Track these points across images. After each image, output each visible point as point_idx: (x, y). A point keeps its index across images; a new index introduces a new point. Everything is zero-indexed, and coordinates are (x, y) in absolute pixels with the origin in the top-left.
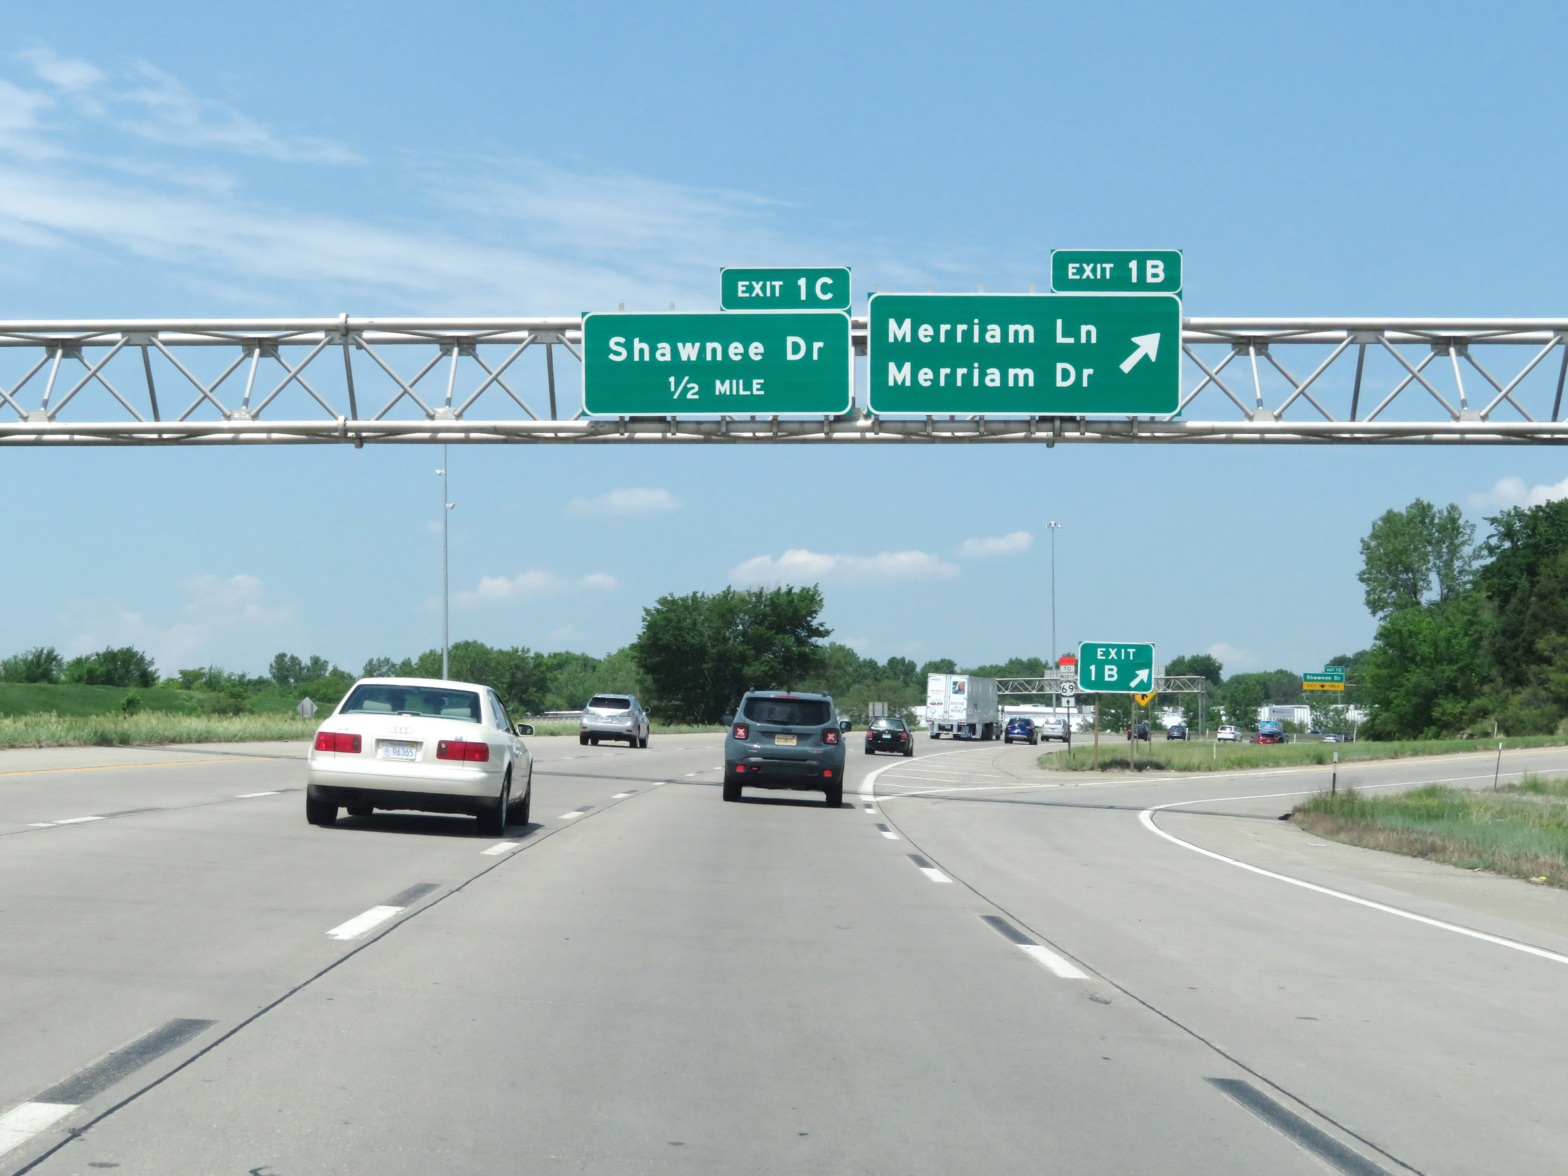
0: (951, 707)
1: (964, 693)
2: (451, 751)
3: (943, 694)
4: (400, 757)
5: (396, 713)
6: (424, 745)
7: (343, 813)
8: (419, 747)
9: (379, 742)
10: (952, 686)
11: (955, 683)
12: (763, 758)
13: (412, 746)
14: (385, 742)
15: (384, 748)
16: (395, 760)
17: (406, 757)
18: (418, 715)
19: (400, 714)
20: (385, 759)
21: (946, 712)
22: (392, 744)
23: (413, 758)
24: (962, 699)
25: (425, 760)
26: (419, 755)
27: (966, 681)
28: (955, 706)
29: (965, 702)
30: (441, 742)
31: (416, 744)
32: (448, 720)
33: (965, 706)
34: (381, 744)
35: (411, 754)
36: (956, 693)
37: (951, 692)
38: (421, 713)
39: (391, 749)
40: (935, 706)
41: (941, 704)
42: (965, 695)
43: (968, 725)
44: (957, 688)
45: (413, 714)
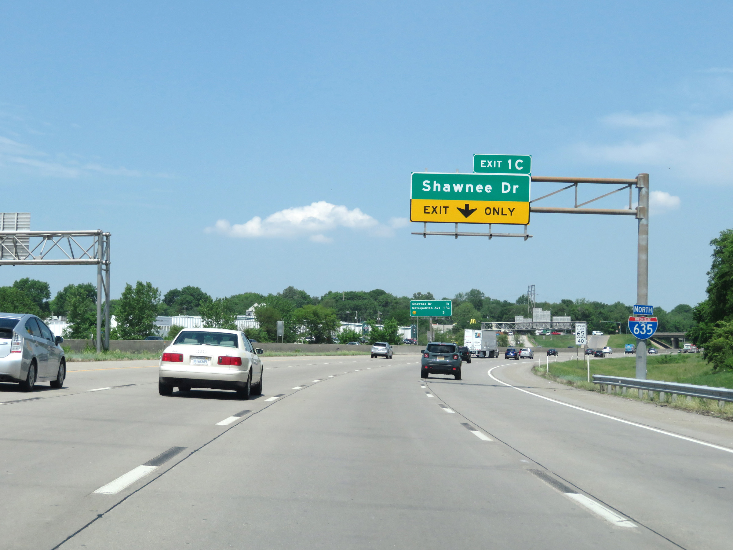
0: (475, 344)
1: (480, 338)
2: (224, 361)
3: (471, 338)
4: (201, 363)
5: (199, 344)
6: (212, 358)
7: (176, 389)
8: (210, 359)
9: (191, 357)
10: (475, 335)
11: (476, 333)
12: (434, 364)
13: (207, 359)
14: (194, 357)
15: (194, 359)
16: (199, 365)
17: (204, 364)
18: (209, 345)
19: (201, 344)
20: (194, 365)
21: (473, 346)
22: (197, 358)
23: (207, 364)
24: (479, 340)
25: (212, 365)
26: (209, 362)
27: (481, 333)
29: (481, 342)
30: (219, 357)
31: (208, 358)
32: (223, 347)
33: (481, 344)
34: (192, 358)
35: (206, 362)
36: (477, 337)
37: (475, 337)
38: (211, 344)
39: (197, 360)
40: (468, 343)
41: (471, 342)
43: (482, 351)
44: (477, 336)
45: (207, 344)
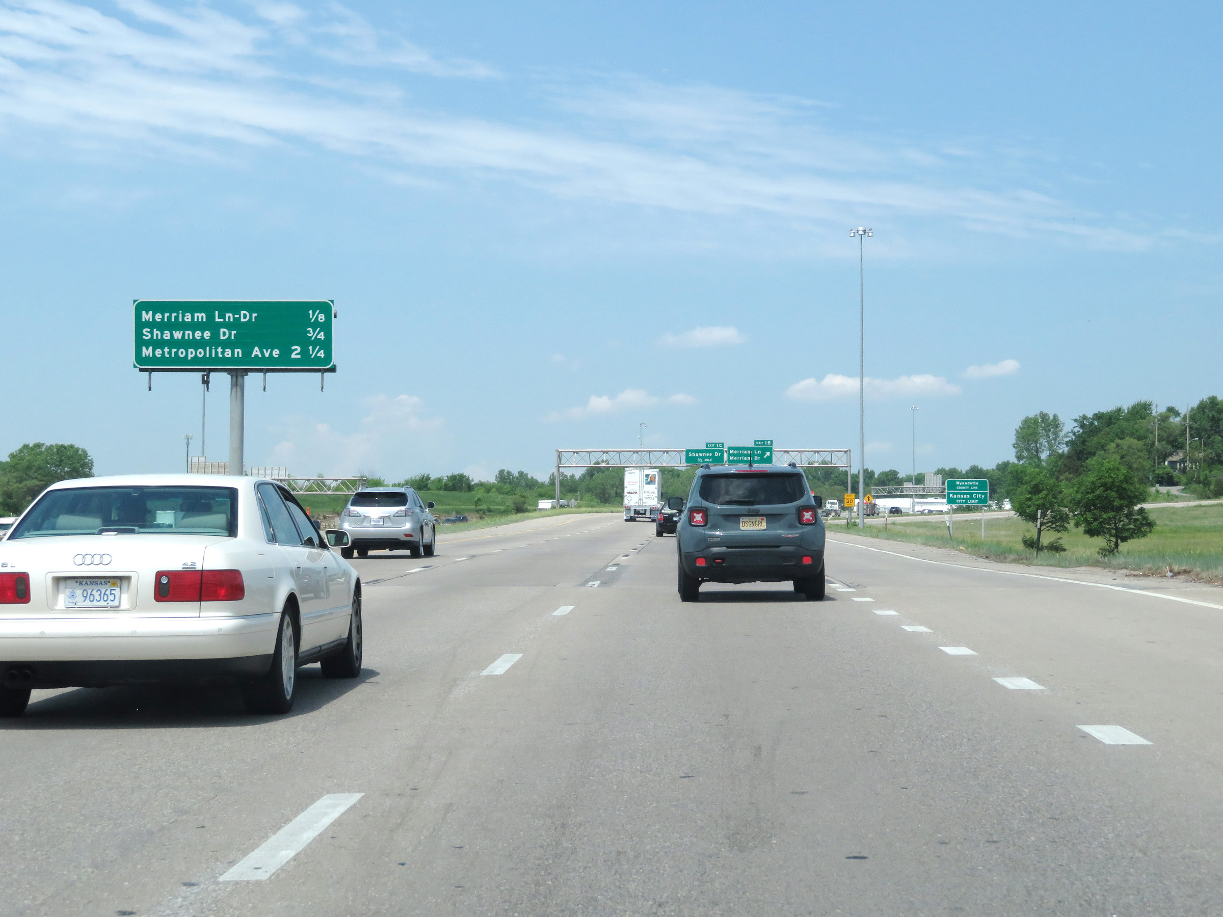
0: (645, 495)
1: (655, 484)
3: (637, 483)
10: (645, 478)
11: (647, 476)
21: (641, 499)
24: (653, 489)
27: (656, 474)
28: (648, 494)
29: (656, 491)
33: (656, 496)
36: (648, 483)
37: (644, 483)
40: (631, 495)
41: (636, 493)
42: (656, 486)
44: (649, 481)
